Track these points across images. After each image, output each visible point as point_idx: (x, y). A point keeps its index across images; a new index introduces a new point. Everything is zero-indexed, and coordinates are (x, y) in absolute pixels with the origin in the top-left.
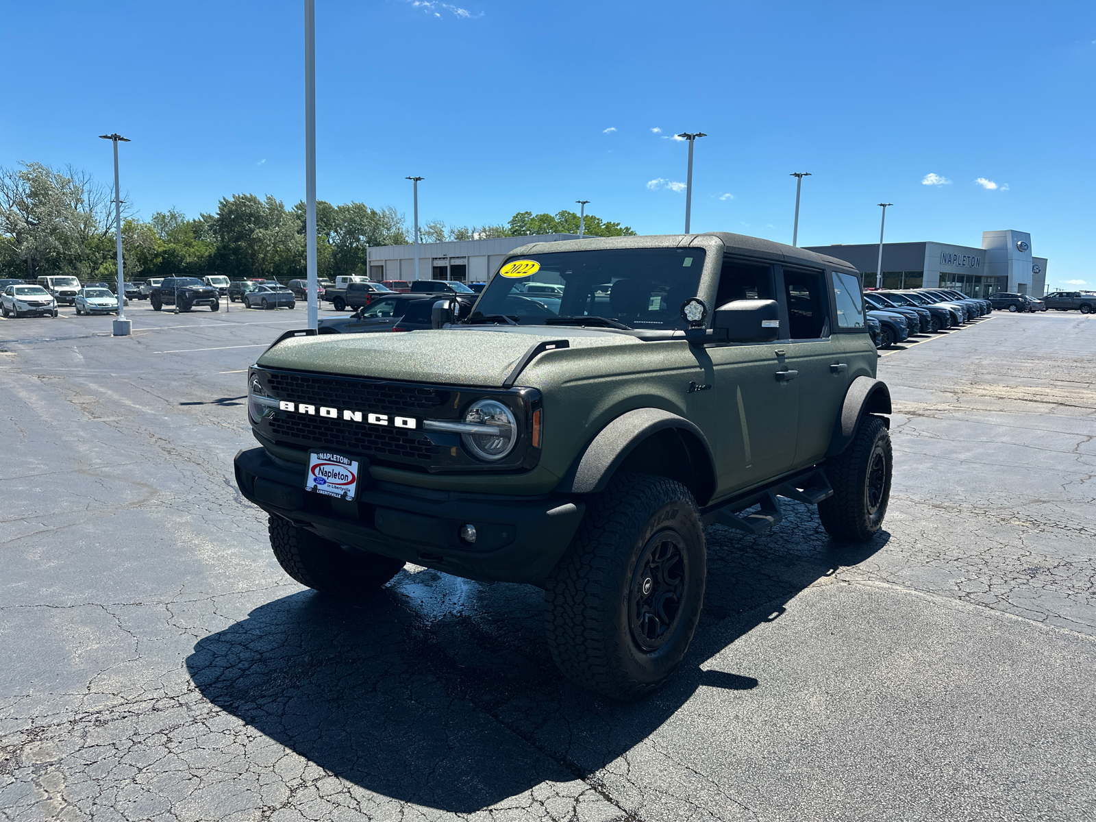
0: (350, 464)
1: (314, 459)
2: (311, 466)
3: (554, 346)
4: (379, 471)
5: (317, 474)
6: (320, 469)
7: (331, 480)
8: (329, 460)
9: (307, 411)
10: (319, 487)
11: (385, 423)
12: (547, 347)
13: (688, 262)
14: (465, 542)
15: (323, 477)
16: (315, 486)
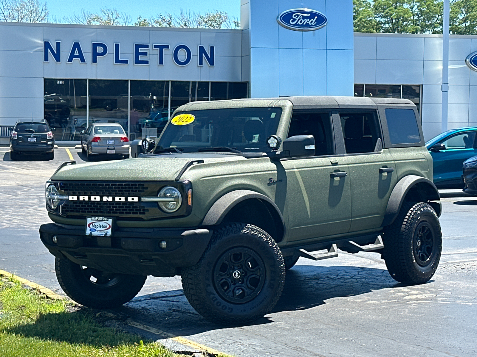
0: (108, 220)
1: (89, 221)
2: (88, 224)
3: (197, 163)
4: (121, 223)
5: (91, 227)
6: (93, 225)
7: (98, 229)
8: (97, 220)
9: (84, 199)
10: (93, 233)
11: (124, 200)
12: (194, 163)
13: (273, 115)
14: (161, 248)
15: (95, 228)
16: (91, 233)
